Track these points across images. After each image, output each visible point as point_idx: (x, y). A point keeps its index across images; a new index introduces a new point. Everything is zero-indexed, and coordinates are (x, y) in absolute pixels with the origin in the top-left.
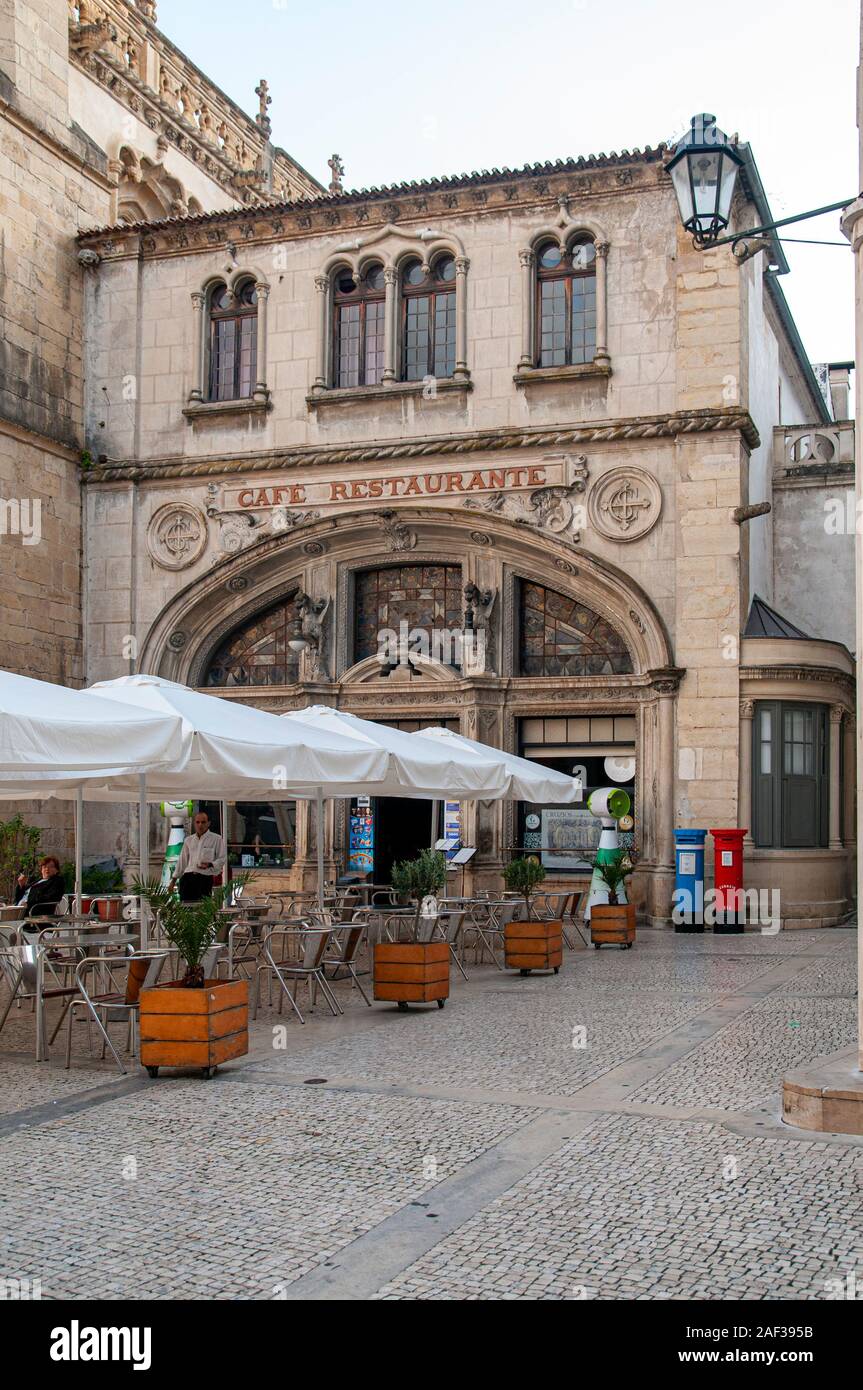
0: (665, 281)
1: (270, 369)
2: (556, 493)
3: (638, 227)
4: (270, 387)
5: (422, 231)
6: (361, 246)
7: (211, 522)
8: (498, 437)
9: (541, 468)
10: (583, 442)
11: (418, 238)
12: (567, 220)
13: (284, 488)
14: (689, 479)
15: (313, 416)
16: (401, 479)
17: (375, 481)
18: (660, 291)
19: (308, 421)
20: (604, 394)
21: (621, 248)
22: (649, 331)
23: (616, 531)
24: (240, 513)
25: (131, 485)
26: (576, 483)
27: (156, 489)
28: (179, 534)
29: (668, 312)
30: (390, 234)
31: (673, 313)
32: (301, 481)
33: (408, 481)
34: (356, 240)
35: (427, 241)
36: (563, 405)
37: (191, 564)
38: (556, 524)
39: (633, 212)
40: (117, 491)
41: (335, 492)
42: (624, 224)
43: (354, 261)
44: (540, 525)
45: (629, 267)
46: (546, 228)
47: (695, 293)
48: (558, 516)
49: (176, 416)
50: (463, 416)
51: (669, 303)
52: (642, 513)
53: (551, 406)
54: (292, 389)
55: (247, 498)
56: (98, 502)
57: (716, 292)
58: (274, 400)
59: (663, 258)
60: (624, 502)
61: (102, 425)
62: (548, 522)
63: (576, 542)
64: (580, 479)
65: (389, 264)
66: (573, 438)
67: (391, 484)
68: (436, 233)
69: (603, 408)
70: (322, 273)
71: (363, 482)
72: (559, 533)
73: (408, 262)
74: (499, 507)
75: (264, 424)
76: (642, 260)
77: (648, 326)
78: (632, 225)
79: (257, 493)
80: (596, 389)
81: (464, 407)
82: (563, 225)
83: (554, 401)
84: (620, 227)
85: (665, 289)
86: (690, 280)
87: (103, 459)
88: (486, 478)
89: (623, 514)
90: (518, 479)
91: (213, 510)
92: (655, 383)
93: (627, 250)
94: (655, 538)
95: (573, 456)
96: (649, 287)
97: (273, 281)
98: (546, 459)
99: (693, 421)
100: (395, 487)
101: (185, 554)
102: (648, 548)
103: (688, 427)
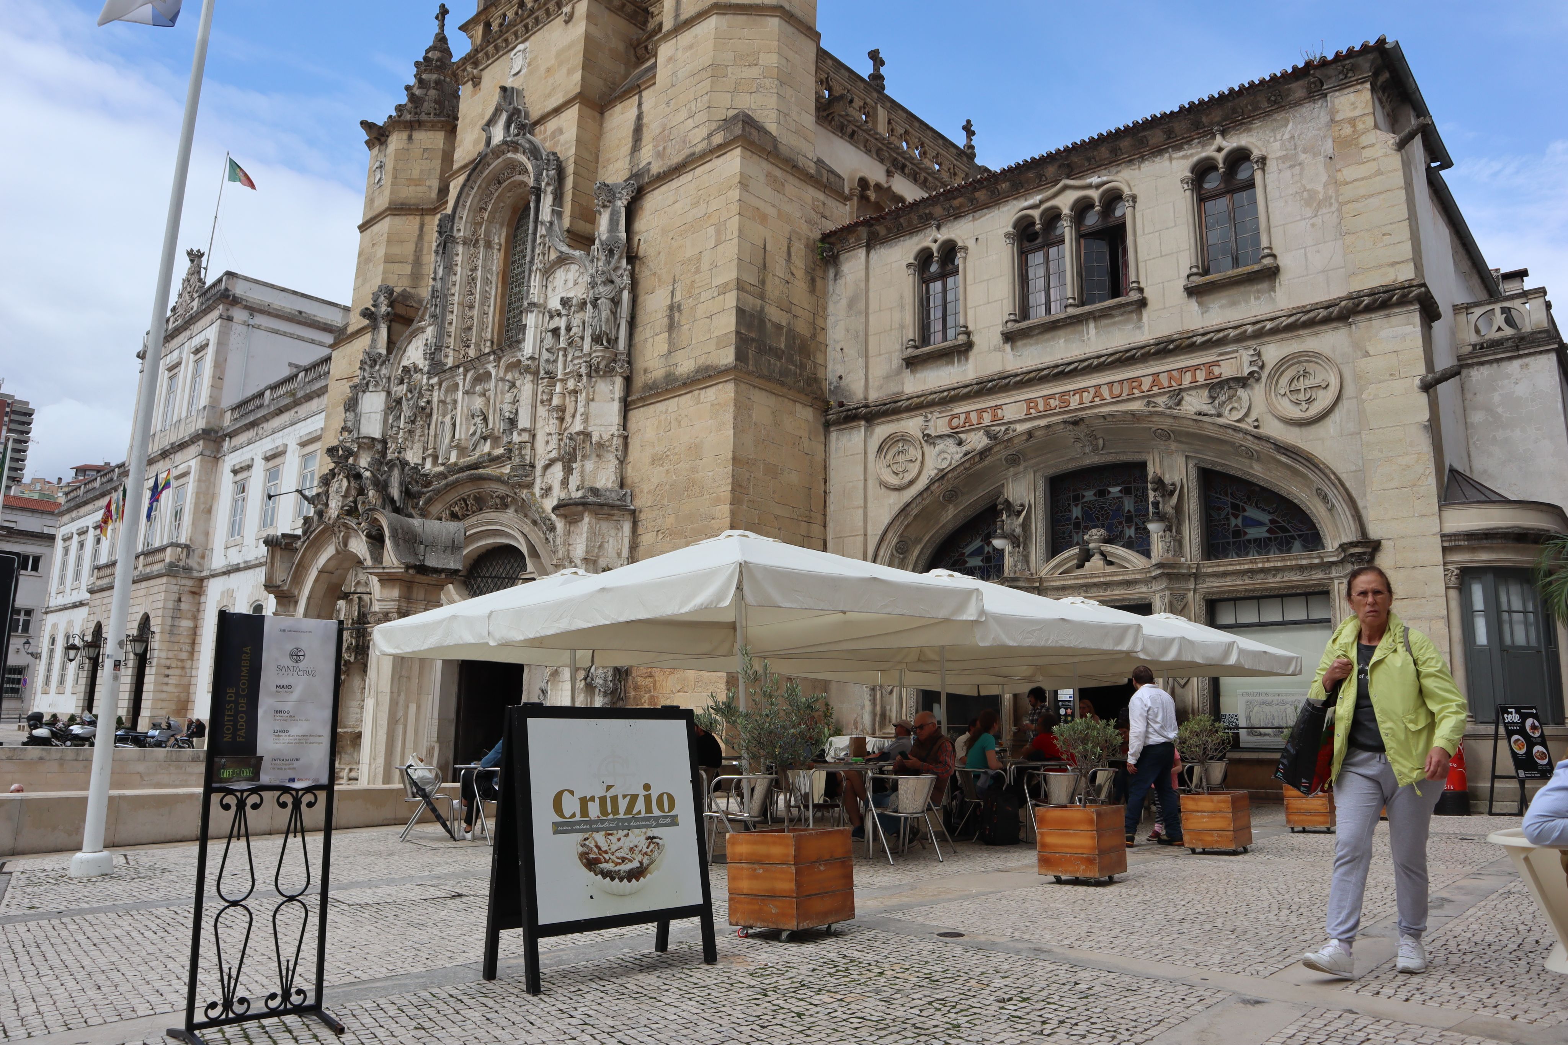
0: (1324, 178)
1: (970, 313)
2: (1232, 384)
3: (1293, 137)
4: (971, 328)
5: (1094, 180)
6: (1041, 202)
7: (927, 448)
8: (1173, 341)
9: (1216, 363)
10: (1259, 335)
11: (1090, 186)
12: (1224, 144)
13: (984, 410)
14: (1367, 354)
15: (1008, 347)
16: (1085, 390)
17: (1063, 394)
18: (1320, 189)
19: (1004, 351)
20: (1273, 289)
21: (1277, 159)
22: (1313, 225)
23: (1295, 413)
24: (949, 436)
25: (863, 423)
26: (1251, 374)
27: (882, 423)
28: (900, 458)
29: (1331, 205)
30: (1066, 187)
31: (1335, 205)
32: (999, 402)
33: (1092, 391)
34: (1037, 198)
35: (1098, 187)
36: (1233, 304)
37: (911, 483)
38: (1234, 413)
39: (1286, 126)
40: (853, 428)
41: (1029, 408)
42: (1278, 137)
43: (1036, 213)
44: (1219, 415)
45: (1287, 174)
46: (1204, 155)
47: (1356, 183)
48: (1236, 405)
49: (897, 361)
50: (1140, 328)
51: (1331, 197)
52: (1321, 393)
53: (1221, 307)
54: (989, 327)
55: (955, 422)
56: (838, 439)
57: (1378, 178)
58: (975, 338)
59: (1321, 159)
60: (1302, 384)
61: (841, 377)
62: (1227, 412)
63: (1256, 427)
64: (1255, 369)
65: (1066, 211)
66: (1246, 331)
67: (1077, 396)
68: (1105, 179)
69: (1273, 300)
70: (1010, 229)
71: (1052, 396)
72: (1238, 421)
73: (1082, 208)
74: (1179, 403)
75: (967, 359)
76: (1300, 164)
77: (1311, 221)
78: (1286, 136)
79: (963, 417)
80: (1265, 285)
81: (1140, 319)
82: (1220, 150)
83: (1224, 302)
84: (1275, 141)
85: (1325, 185)
86: (1349, 173)
87: (841, 404)
88: (1164, 379)
89: (1301, 396)
90: (1194, 376)
91: (928, 435)
92: (1323, 271)
93: (1284, 158)
94: (1336, 416)
95: (1247, 348)
96: (1308, 187)
97: (970, 244)
98: (1220, 355)
99: (1367, 300)
100: (1081, 397)
101: (906, 475)
102: (1331, 425)
103: (1362, 306)
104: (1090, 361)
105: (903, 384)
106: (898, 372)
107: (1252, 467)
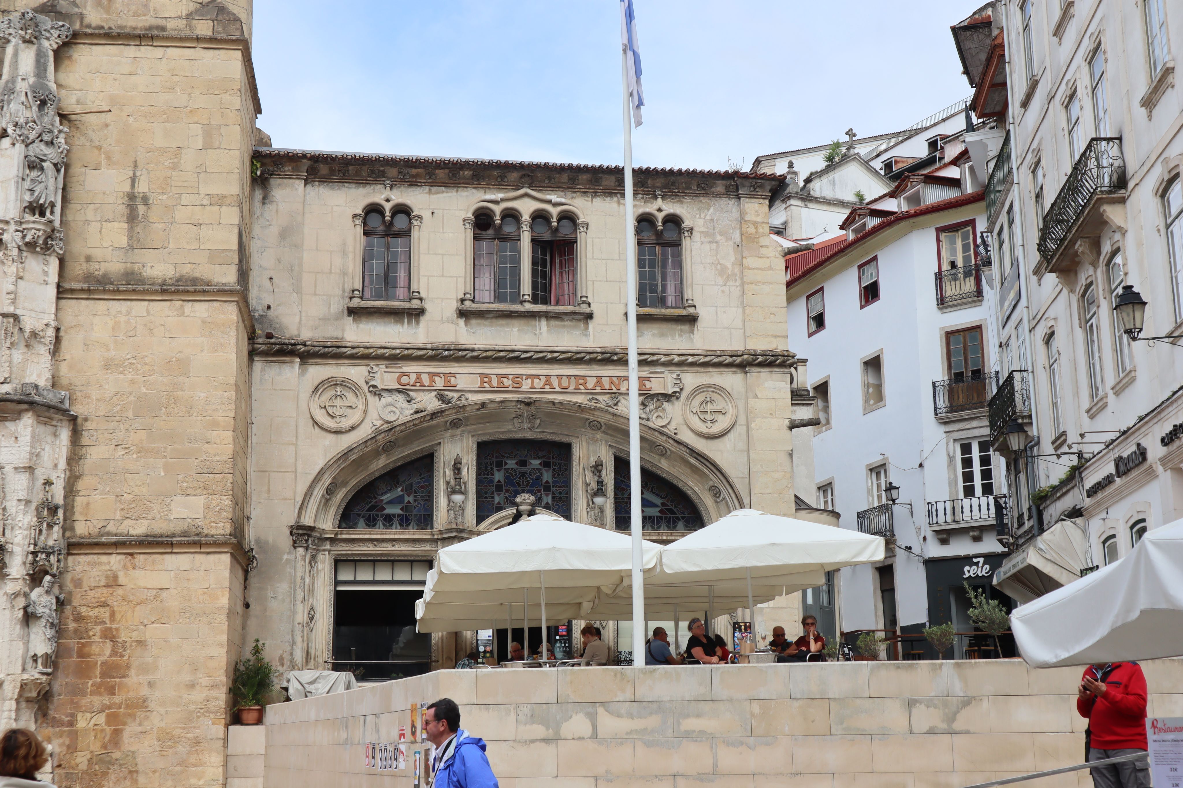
0: (732, 259)
1: (423, 281)
2: (660, 398)
3: (712, 220)
4: (423, 295)
5: (554, 198)
6: (503, 200)
7: (371, 399)
8: (616, 354)
9: (648, 379)
10: (680, 364)
11: (549, 202)
12: (664, 207)
13: (438, 375)
14: (756, 396)
15: (462, 322)
16: (537, 376)
17: (517, 376)
18: (729, 266)
19: (458, 325)
20: (692, 332)
21: (701, 232)
22: (723, 292)
23: (702, 428)
24: (399, 392)
25: (298, 360)
26: (675, 392)
27: (317, 364)
28: (338, 402)
29: (736, 280)
30: (526, 195)
31: (739, 282)
32: (453, 371)
33: (543, 379)
34: (500, 196)
35: (555, 205)
36: (662, 335)
37: (353, 428)
38: (659, 420)
39: (709, 210)
40: (284, 362)
41: (483, 382)
42: (703, 216)
43: (498, 209)
44: (648, 420)
45: (707, 247)
46: (647, 210)
47: (756, 271)
48: (661, 414)
49: (338, 305)
50: (586, 335)
51: (736, 275)
52: (720, 417)
53: (653, 335)
54: (442, 299)
55: (405, 380)
56: (263, 370)
57: (770, 272)
58: (427, 305)
59: (731, 243)
60: (709, 407)
61: (269, 307)
62: (654, 418)
63: (675, 434)
64: (678, 390)
65: (526, 217)
66: (673, 360)
67: (529, 381)
68: (563, 200)
69: (692, 340)
70: (470, 215)
71: (506, 376)
72: (662, 427)
73: (539, 217)
74: (616, 405)
75: (418, 323)
76: (716, 242)
77: (723, 288)
78: (708, 218)
79: (413, 377)
80: (686, 327)
81: (587, 328)
82: (660, 210)
83: (655, 332)
84: (700, 218)
85: (733, 264)
86: (750, 262)
87: (269, 336)
88: (606, 382)
89: (708, 417)
91: (374, 386)
92: (728, 328)
93: (706, 234)
94: (731, 436)
95: (671, 372)
96: (722, 262)
97: (426, 215)
98: (651, 373)
99: (760, 359)
100: (533, 382)
101: (343, 419)
102: (727, 442)
103: (757, 361)
104: (545, 354)
105: (343, 330)
106: (338, 318)
107: (660, 462)
